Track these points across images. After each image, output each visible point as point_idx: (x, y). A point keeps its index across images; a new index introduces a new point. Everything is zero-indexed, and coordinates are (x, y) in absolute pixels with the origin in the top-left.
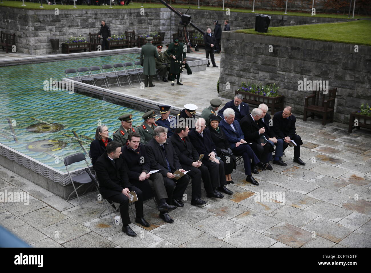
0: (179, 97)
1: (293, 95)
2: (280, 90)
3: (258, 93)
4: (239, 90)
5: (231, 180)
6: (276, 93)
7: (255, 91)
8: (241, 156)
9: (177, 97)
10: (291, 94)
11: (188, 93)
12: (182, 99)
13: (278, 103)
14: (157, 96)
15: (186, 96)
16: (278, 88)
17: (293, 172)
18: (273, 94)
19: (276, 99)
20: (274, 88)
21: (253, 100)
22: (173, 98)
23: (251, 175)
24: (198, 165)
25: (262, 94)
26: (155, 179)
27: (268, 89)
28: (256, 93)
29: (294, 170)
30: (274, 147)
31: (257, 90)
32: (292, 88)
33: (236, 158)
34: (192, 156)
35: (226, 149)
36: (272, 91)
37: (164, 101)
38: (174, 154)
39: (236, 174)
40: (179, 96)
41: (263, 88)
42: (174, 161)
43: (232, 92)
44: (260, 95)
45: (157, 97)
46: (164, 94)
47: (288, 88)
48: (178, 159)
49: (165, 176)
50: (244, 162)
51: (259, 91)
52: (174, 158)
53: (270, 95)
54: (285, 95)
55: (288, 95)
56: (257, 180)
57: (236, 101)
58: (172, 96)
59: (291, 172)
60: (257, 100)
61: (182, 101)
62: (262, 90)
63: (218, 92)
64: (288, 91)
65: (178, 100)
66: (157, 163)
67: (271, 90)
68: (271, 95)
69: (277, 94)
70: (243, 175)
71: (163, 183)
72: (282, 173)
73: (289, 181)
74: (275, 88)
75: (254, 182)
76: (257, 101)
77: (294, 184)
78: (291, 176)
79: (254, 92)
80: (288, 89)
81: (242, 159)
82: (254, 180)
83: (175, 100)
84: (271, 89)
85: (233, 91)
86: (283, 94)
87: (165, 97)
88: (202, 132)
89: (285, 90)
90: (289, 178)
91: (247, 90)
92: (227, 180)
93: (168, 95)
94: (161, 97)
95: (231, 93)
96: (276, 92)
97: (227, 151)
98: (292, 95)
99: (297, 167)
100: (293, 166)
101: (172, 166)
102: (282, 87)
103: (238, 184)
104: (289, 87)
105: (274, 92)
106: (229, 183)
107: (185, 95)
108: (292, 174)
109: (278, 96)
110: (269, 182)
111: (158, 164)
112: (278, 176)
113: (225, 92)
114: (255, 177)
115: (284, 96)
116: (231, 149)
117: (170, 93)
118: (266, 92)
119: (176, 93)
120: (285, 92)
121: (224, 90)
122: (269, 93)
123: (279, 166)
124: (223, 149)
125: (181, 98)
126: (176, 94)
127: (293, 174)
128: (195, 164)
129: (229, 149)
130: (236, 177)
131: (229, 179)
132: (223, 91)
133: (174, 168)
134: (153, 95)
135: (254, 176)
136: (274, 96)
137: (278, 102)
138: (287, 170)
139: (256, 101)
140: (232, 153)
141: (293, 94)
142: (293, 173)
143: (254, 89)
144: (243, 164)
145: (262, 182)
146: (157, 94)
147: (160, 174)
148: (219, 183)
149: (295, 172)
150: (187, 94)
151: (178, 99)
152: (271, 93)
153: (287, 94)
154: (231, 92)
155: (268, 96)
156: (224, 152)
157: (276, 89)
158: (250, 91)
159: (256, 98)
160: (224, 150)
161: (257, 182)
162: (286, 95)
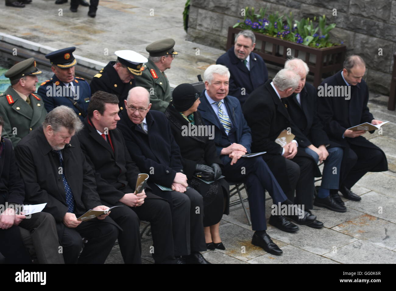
0: (89, 36)
1: (366, 45)
2: (335, 33)
3: (285, 36)
4: (237, 25)
5: (218, 240)
6: (327, 39)
7: (276, 31)
8: (242, 185)
9: (84, 34)
10: (362, 43)
11: (111, 26)
12: (95, 41)
13: (331, 63)
14: (35, 30)
15: (105, 34)
16: (333, 26)
17: (361, 227)
18: (319, 41)
19: (327, 53)
20: (323, 27)
21: (270, 53)
22: (74, 36)
23: (264, 232)
24: (135, 201)
25: (293, 39)
26: (37, 226)
27: (309, 28)
28: (278, 35)
29: (364, 223)
30: (320, 167)
31: (283, 28)
32: (365, 28)
33: (231, 187)
34: (127, 180)
35: (210, 165)
36: (318, 33)
37: (50, 43)
38: (85, 171)
39: (229, 227)
40: (89, 32)
41: (295, 25)
42: (84, 188)
43: (221, 31)
44: (287, 41)
45: (35, 33)
46: (52, 26)
47: (356, 29)
48: (93, 184)
49: (60, 221)
50: (249, 199)
51: (286, 30)
52: (85, 180)
53: (312, 42)
54: (347, 45)
55: (354, 45)
56: (278, 244)
57: (240, 46)
58: (71, 33)
59: (358, 228)
60: (281, 52)
61: (97, 44)
62: (293, 30)
63: (186, 28)
64: (355, 36)
65: (87, 42)
66: (42, 189)
67: (316, 30)
68: (314, 44)
69: (329, 40)
70: (244, 229)
71: (56, 236)
72: (337, 228)
73: (352, 248)
74: (326, 26)
75: (270, 247)
76: (281, 56)
77: (364, 256)
78: (357, 235)
79: (275, 33)
80: (356, 32)
81: (244, 193)
82: (271, 241)
83: (78, 43)
84: (316, 27)
85: (222, 28)
86: (344, 43)
87: (54, 33)
88: (145, 121)
89: (349, 32)
90: (351, 241)
91: (257, 27)
92: (209, 240)
93: (62, 28)
94: (45, 33)
95: (217, 33)
96: (326, 35)
97: (210, 170)
98: (363, 47)
99: (371, 216)
100: (361, 214)
101: (79, 200)
102: (341, 26)
103: (233, 252)
104: (358, 26)
105: (321, 36)
106: (213, 246)
107: (103, 31)
108: (360, 231)
109: (330, 46)
110: (307, 248)
111: (44, 191)
112: (328, 235)
113: (202, 28)
114: (272, 236)
115: (345, 47)
116: (220, 165)
117: (66, 25)
118: (303, 34)
119: (81, 25)
120: (347, 38)
121: (200, 25)
122: (310, 38)
123: (329, 212)
124: (201, 163)
125: (93, 37)
126: (82, 28)
127: (363, 233)
128: (129, 197)
129: (216, 166)
130: (229, 234)
131: (213, 237)
132: (198, 27)
133: (83, 206)
134: (25, 27)
135: (272, 232)
136: (321, 46)
137: (330, 59)
138: (348, 221)
139: (278, 54)
140: (223, 175)
141: (367, 43)
142: (361, 229)
143: (275, 27)
144: (247, 204)
145: (290, 247)
146: (33, 26)
147: (49, 216)
148: (189, 246)
149: (366, 228)
150: (109, 29)
151: (86, 39)
152: (315, 37)
153: (352, 43)
154: (217, 30)
155: (307, 44)
156: (204, 173)
157: (327, 28)
158: (265, 31)
159: (278, 49)
160: (203, 167)
161: (278, 248)
162: (350, 46)
